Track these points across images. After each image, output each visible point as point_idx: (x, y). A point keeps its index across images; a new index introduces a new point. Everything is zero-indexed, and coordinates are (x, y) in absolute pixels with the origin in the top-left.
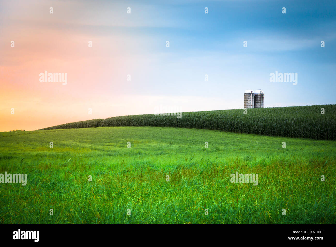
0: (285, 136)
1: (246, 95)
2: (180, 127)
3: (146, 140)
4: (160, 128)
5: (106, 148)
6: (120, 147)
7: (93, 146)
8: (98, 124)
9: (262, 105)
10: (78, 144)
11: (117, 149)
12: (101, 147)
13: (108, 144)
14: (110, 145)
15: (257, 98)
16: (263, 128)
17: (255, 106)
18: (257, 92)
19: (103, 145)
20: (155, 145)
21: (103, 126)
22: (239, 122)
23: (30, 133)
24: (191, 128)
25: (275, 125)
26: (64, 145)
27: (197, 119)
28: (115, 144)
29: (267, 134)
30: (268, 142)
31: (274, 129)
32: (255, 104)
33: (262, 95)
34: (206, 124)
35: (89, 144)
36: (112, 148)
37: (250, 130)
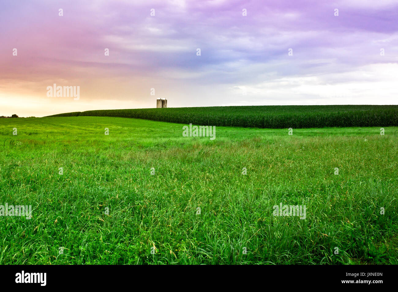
0: (184, 123)
1: (158, 100)
2: (125, 117)
3: (108, 124)
4: (114, 117)
5: (88, 129)
6: (95, 128)
7: (80, 127)
8: (78, 114)
9: (166, 106)
10: (70, 126)
11: (93, 129)
12: (83, 128)
13: (87, 126)
14: (88, 127)
15: (164, 102)
16: (172, 119)
17: (162, 106)
18: (164, 99)
19: (85, 127)
20: (115, 127)
21: (81, 116)
22: (159, 115)
23: (41, 119)
24: (131, 118)
25: (179, 117)
26: (62, 126)
27: (134, 113)
28: (91, 126)
29: (174, 122)
30: (177, 127)
31: (178, 120)
32: (162, 105)
33: (166, 100)
34: (140, 116)
35: (77, 126)
36: (91, 129)
37: (165, 120)
